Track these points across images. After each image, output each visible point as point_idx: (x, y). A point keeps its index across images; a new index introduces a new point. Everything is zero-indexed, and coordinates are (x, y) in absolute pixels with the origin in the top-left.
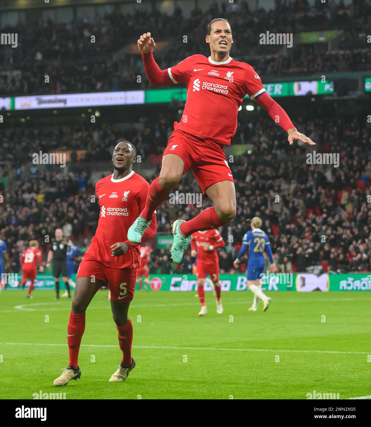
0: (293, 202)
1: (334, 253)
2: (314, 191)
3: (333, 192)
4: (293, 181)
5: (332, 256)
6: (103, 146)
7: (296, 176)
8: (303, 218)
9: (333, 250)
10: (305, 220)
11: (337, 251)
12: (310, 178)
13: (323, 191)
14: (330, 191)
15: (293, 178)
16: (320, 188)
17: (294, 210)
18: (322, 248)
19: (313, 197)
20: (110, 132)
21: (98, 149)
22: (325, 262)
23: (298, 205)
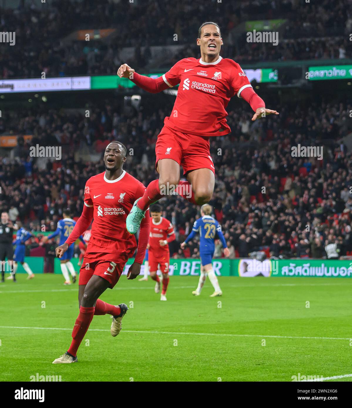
0: (237, 189)
1: (276, 239)
2: (258, 178)
3: (276, 178)
4: (237, 168)
5: (274, 242)
6: (49, 131)
7: (239, 163)
8: (246, 204)
9: (275, 236)
10: (248, 206)
11: (279, 237)
12: (254, 165)
13: (266, 178)
14: (273, 177)
15: (237, 165)
16: (263, 175)
17: (238, 197)
18: (264, 233)
19: (257, 183)
20: (55, 117)
21: (43, 134)
22: (267, 247)
23: (241, 192)
